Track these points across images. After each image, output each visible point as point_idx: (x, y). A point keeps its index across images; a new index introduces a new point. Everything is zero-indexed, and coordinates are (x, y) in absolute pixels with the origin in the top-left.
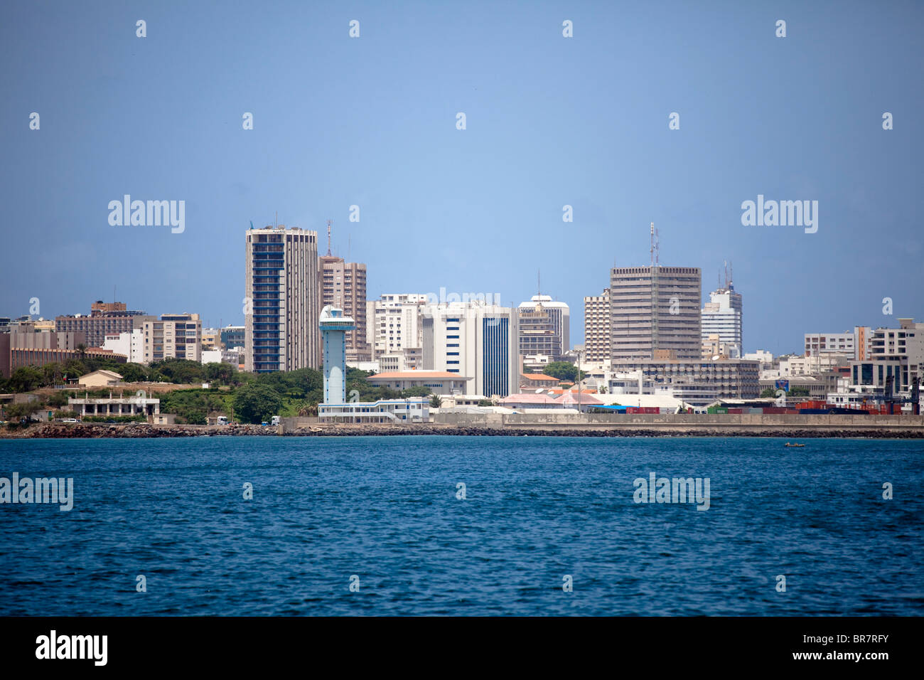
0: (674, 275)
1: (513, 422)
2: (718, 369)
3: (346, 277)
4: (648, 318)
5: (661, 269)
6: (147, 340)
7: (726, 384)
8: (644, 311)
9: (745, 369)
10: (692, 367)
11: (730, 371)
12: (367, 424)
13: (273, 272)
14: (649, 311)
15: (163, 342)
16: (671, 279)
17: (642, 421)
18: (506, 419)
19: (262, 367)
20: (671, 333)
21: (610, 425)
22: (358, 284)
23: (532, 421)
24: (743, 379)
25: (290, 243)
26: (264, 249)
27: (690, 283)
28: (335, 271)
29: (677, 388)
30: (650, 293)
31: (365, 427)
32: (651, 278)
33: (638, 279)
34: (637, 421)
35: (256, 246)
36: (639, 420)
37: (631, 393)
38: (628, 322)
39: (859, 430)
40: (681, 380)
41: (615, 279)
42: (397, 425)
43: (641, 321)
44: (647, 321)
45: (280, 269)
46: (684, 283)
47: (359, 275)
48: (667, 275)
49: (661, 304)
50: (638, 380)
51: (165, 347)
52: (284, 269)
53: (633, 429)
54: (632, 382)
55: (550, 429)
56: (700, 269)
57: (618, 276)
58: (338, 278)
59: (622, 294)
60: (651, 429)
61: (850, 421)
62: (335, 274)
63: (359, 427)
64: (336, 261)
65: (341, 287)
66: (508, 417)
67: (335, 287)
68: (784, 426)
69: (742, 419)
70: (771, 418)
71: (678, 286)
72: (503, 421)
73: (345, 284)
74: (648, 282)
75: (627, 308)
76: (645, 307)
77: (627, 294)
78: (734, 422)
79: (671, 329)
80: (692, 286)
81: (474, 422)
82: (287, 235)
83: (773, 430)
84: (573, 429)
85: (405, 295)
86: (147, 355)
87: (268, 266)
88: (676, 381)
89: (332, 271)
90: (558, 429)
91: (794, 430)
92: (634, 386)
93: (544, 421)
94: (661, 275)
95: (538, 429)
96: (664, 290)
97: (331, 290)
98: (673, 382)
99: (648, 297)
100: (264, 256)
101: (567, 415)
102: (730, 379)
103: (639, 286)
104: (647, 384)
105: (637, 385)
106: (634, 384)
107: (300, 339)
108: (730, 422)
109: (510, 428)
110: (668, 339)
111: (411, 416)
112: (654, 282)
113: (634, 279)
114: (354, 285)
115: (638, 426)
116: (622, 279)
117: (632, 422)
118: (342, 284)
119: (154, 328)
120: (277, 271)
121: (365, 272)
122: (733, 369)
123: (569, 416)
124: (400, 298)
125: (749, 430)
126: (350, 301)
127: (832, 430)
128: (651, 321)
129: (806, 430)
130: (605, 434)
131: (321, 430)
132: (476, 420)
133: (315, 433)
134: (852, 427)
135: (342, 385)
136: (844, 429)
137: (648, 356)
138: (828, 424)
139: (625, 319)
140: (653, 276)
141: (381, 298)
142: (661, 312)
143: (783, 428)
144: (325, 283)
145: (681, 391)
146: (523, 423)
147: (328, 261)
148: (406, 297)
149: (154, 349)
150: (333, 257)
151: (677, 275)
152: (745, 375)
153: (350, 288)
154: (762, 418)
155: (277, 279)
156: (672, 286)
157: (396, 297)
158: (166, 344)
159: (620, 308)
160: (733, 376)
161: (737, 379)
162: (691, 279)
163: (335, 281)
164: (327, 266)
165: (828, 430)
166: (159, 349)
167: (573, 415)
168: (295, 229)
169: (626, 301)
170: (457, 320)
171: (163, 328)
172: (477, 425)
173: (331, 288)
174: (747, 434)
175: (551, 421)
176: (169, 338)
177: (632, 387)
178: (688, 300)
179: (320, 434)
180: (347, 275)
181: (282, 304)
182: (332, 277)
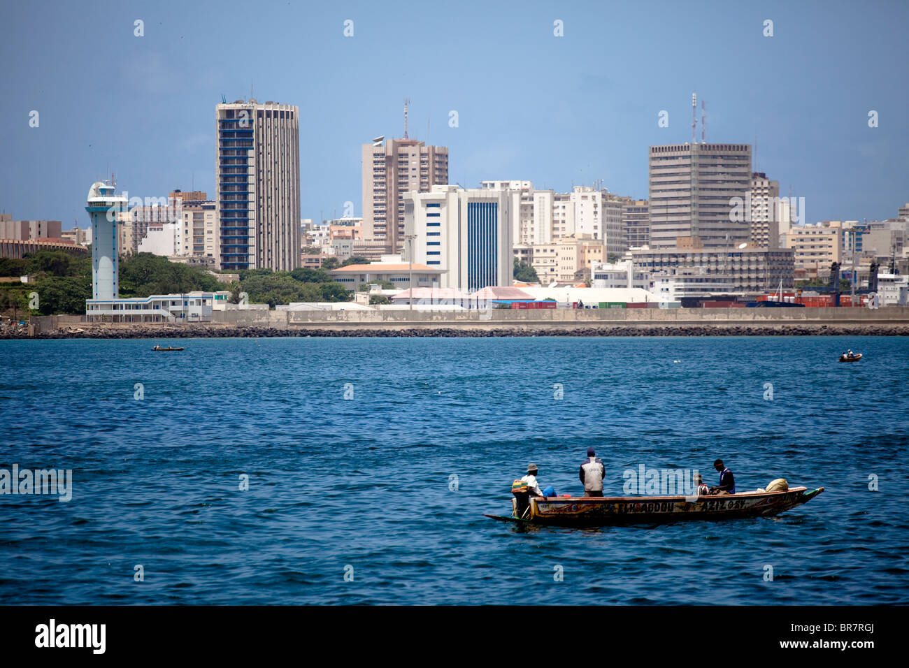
0: (718, 153)
1: (299, 320)
2: (745, 259)
3: (422, 162)
4: (687, 202)
5: (702, 146)
6: (187, 231)
7: (753, 276)
8: (683, 194)
9: (776, 258)
10: (716, 256)
11: (757, 261)
12: (136, 324)
13: (241, 153)
14: (688, 194)
15: (203, 234)
16: (714, 157)
17: (442, 319)
18: (291, 316)
19: (230, 259)
20: (714, 218)
21: (406, 324)
22: (437, 169)
23: (320, 319)
24: (772, 270)
25: (261, 119)
26: (231, 126)
27: (738, 162)
28: (410, 155)
29: (678, 280)
30: (689, 174)
31: (134, 327)
32: (690, 157)
33: (677, 157)
34: (437, 319)
35: (224, 123)
36: (440, 318)
37: (619, 286)
38: (667, 207)
39: (683, 326)
40: (688, 271)
41: (654, 159)
42: (170, 325)
43: (680, 206)
44: (686, 206)
45: (248, 149)
46: (730, 162)
47: (437, 159)
48: (710, 153)
49: (702, 186)
50: (626, 273)
51: (205, 239)
52: (253, 149)
53: (432, 328)
54: (619, 274)
55: (339, 329)
56: (750, 146)
57: (657, 155)
58: (414, 162)
59: (661, 175)
60: (452, 327)
61: (674, 315)
62: (410, 158)
63: (127, 327)
64: (413, 144)
65: (417, 173)
66: (293, 314)
67: (410, 173)
68: (601, 323)
69: (554, 314)
70: (586, 314)
71: (723, 165)
72: (288, 319)
73: (422, 169)
74: (687, 162)
75: (665, 191)
76: (684, 190)
77: (666, 175)
78: (545, 319)
79: (714, 214)
80: (740, 166)
81: (256, 321)
82: (258, 111)
83: (587, 327)
84: (366, 328)
85: (507, 182)
86: (187, 247)
87: (235, 145)
88: (682, 272)
89: (407, 155)
90: (348, 328)
91: (610, 327)
92: (623, 279)
93: (334, 319)
94: (701, 153)
95: (326, 329)
96: (705, 170)
97: (407, 176)
98: (677, 274)
99: (687, 178)
100: (231, 134)
101: (359, 312)
102: (757, 270)
103: (678, 166)
104: (639, 276)
105: (625, 278)
106: (623, 276)
107: (274, 228)
108: (540, 319)
109: (295, 327)
110: (710, 225)
111: (190, 314)
112: (693, 161)
113: (673, 158)
114: (431, 170)
115: (438, 324)
116: (661, 158)
117: (432, 319)
118: (418, 170)
119: (194, 218)
120: (245, 150)
121: (447, 156)
122: (761, 258)
123: (362, 313)
124: (502, 185)
125: (560, 328)
126: (426, 188)
127: (653, 326)
128: (690, 205)
129: (624, 326)
130: (398, 334)
131: (82, 330)
132: (258, 319)
133: (72, 335)
134: (675, 323)
135: (112, 278)
136: (667, 325)
137: (674, 246)
138: (649, 320)
139: (664, 203)
140: (693, 154)
141: (482, 186)
142: (702, 195)
143: (598, 326)
144: (400, 169)
145: (683, 284)
146: (310, 321)
147: (403, 145)
148: (508, 184)
149: (194, 241)
150: (409, 140)
151: (722, 153)
152: (775, 265)
153: (426, 173)
154: (576, 313)
155: (245, 159)
156: (716, 165)
157: (498, 184)
158: (206, 236)
159: (658, 191)
160: (761, 267)
161: (765, 270)
162: (739, 157)
163: (410, 166)
164: (402, 150)
165: (649, 327)
166: (200, 241)
167: (366, 312)
168: (269, 103)
169: (665, 183)
170: (438, 205)
171: (203, 218)
172: (259, 324)
173: (406, 174)
174: (557, 333)
175: (342, 319)
176: (210, 229)
177: (620, 280)
178: (735, 181)
179: (80, 335)
180: (424, 159)
181: (251, 188)
182: (407, 162)
